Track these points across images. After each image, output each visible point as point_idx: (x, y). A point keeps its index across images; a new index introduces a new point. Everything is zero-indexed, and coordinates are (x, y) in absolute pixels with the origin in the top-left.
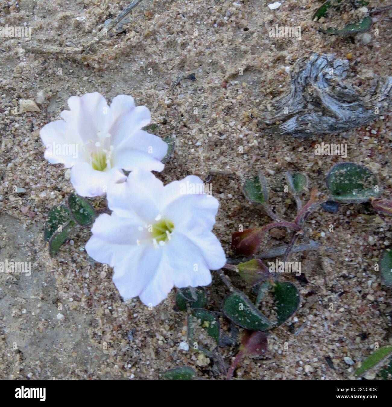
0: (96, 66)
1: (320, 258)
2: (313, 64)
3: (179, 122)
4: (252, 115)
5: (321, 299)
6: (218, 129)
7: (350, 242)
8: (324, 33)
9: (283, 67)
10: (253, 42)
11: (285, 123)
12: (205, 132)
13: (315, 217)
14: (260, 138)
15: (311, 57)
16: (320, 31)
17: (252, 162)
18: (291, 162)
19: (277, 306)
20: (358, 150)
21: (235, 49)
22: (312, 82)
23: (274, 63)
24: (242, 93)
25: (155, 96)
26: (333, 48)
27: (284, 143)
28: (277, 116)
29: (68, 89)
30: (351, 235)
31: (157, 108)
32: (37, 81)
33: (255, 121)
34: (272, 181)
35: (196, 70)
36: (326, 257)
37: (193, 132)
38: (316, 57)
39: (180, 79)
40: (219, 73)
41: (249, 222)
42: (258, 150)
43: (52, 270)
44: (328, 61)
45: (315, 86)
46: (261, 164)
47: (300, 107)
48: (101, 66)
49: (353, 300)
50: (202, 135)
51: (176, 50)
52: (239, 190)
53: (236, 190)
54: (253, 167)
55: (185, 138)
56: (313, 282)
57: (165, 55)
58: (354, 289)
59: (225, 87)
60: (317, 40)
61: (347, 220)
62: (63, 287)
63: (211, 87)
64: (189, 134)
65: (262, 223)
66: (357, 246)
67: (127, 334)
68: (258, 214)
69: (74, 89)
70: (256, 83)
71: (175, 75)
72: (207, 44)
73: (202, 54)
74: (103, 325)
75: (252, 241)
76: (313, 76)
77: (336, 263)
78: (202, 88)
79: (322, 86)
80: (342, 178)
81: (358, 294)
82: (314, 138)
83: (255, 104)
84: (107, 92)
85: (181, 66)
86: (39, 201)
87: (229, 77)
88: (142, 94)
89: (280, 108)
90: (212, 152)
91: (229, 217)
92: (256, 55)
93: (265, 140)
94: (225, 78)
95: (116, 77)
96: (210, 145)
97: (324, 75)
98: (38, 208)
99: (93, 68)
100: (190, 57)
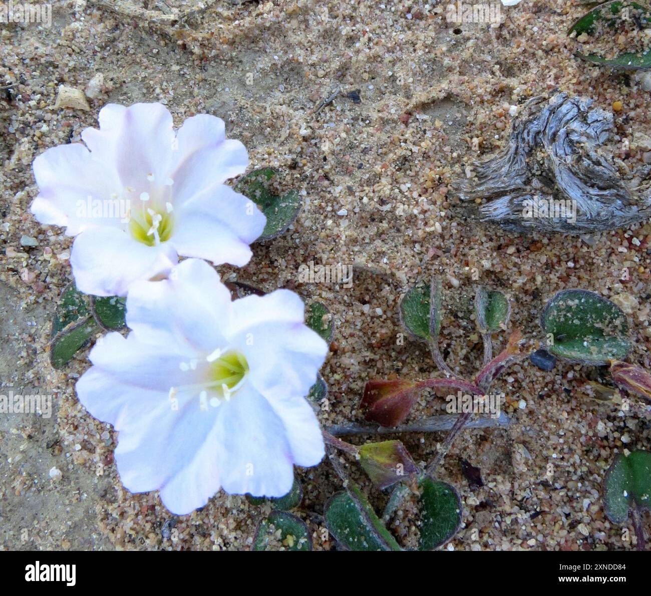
0: (197, 50)
1: (511, 445)
2: (553, 111)
3: (317, 170)
4: (440, 178)
5: (499, 518)
6: (379, 191)
7: (566, 426)
8: (584, 61)
9: (506, 105)
10: (466, 55)
11: (490, 204)
12: (357, 194)
13: (516, 373)
14: (447, 221)
15: (553, 98)
16: (576, 56)
17: (427, 258)
18: (492, 270)
19: (421, 520)
20: (606, 269)
21: (434, 61)
22: (545, 143)
23: (493, 96)
24: (432, 138)
25: (286, 118)
26: (594, 88)
27: (486, 235)
28: (479, 189)
29: (143, 81)
30: (569, 413)
31: (286, 139)
32: (97, 58)
33: (443, 190)
34: (452, 298)
35: (364, 85)
36: (521, 446)
37: (337, 191)
38: (561, 101)
39: (333, 96)
40: (400, 97)
41: (404, 362)
42: (440, 240)
43: (55, 390)
44: (579, 109)
45: (550, 150)
46: (442, 264)
47: (519, 181)
48: (206, 51)
49: (553, 528)
50: (350, 199)
51: (337, 46)
52: (396, 303)
53: (390, 302)
54: (426, 268)
55: (322, 197)
56: (491, 485)
57: (316, 50)
58: (559, 510)
59: (406, 123)
60: (570, 69)
61: (566, 386)
62: (67, 423)
63: (382, 118)
64: (330, 192)
65: (425, 367)
66: (577, 434)
67: (161, 525)
68: (421, 350)
69: (151, 82)
70: (459, 124)
71: (328, 88)
72: (389, 45)
73: (379, 59)
74: (125, 500)
75: (397, 403)
76: (549, 132)
77: (537, 457)
78: (368, 117)
79: (560, 152)
80: (569, 315)
81: (564, 519)
82: (536, 236)
83: (449, 159)
84: (207, 98)
85: (340, 73)
86: (56, 265)
87: (416, 107)
88: (265, 110)
89: (486, 177)
90: (363, 229)
91: (370, 347)
92: (466, 78)
93: (454, 224)
94: (408, 107)
95: (227, 75)
96: (362, 218)
97: (568, 134)
98: (52, 276)
99: (192, 53)
100: (357, 62)
